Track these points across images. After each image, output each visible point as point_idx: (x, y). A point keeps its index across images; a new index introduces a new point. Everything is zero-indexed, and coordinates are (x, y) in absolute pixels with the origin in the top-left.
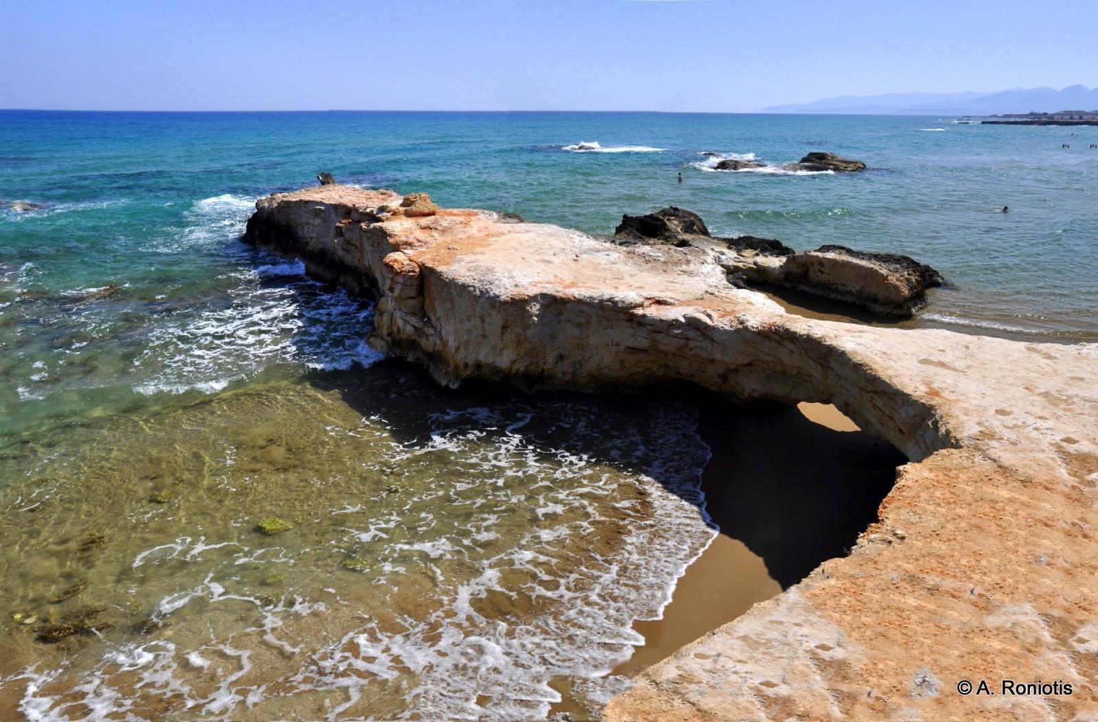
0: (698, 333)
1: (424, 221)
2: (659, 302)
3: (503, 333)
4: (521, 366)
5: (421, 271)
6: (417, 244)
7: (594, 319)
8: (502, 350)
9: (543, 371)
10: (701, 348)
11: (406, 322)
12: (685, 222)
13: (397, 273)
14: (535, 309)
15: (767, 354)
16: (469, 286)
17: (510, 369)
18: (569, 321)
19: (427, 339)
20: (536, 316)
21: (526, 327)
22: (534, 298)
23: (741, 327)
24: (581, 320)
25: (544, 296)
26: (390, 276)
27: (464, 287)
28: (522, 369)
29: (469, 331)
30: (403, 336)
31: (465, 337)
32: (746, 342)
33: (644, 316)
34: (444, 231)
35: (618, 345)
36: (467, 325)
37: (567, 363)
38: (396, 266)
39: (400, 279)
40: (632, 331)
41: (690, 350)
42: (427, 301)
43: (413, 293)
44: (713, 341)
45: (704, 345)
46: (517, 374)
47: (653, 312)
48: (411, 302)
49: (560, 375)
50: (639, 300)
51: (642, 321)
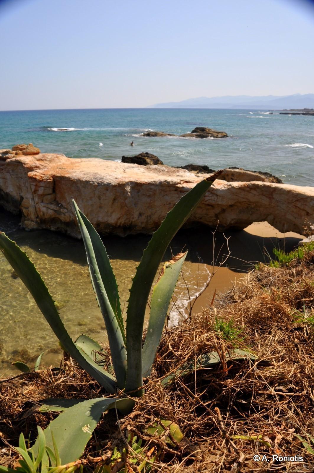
0: (209, 193)
1: (37, 156)
2: (186, 182)
3: (113, 203)
4: (122, 221)
5: (53, 179)
6: (41, 167)
7: (158, 191)
8: (112, 213)
9: (132, 222)
10: (212, 200)
11: (48, 208)
12: (153, 160)
13: (40, 181)
14: (128, 189)
15: (243, 198)
16: (89, 181)
17: (117, 223)
18: (144, 195)
19: (65, 215)
20: (130, 192)
21: (126, 198)
22: (127, 183)
23: (230, 187)
24: (151, 193)
25: (131, 182)
26: (34, 184)
27: (87, 182)
28: (123, 222)
29: (92, 205)
30: (47, 217)
31: (90, 209)
32: (233, 194)
33: (183, 187)
34: (50, 161)
35: (170, 204)
36: (90, 203)
37: (143, 217)
38: (37, 178)
39: (42, 184)
40: (177, 196)
41: (206, 201)
42: (58, 196)
43: (50, 191)
44: (217, 195)
45: (213, 198)
46: (119, 226)
47: (185, 185)
48: (49, 197)
49: (140, 224)
50: (179, 181)
51: (182, 190)
